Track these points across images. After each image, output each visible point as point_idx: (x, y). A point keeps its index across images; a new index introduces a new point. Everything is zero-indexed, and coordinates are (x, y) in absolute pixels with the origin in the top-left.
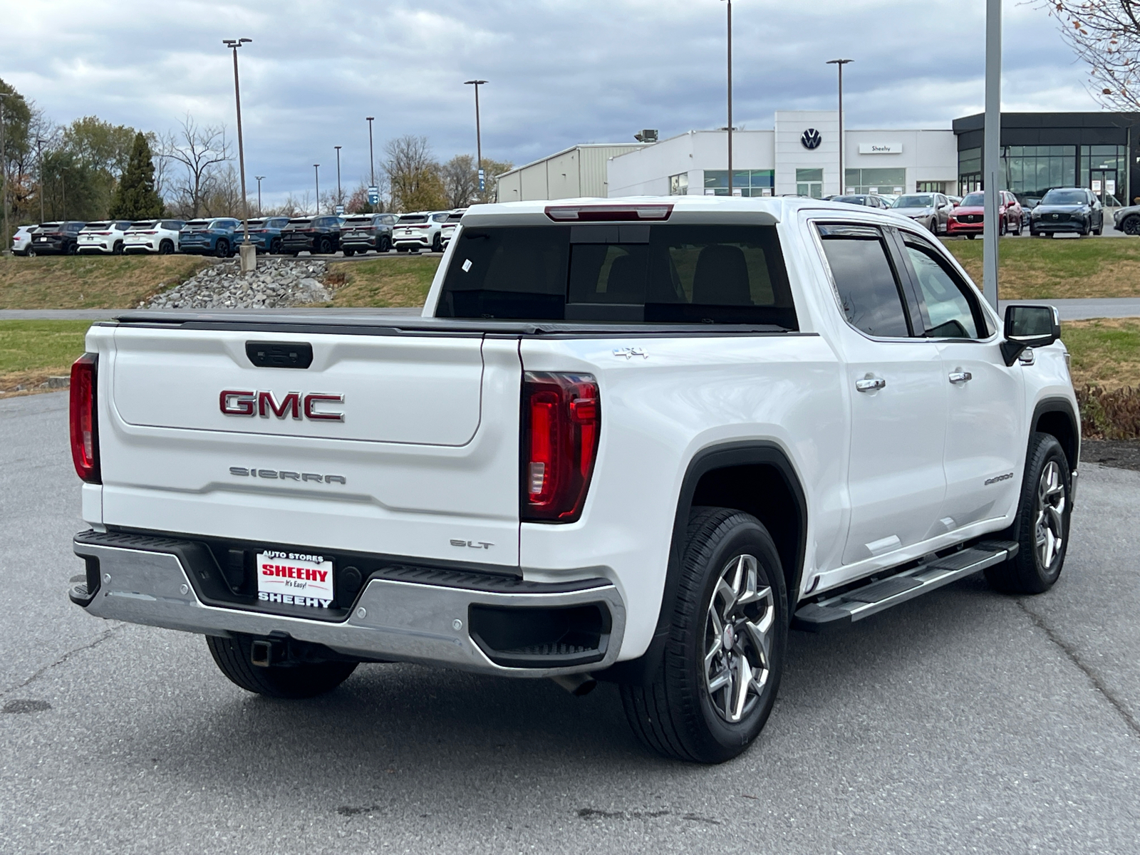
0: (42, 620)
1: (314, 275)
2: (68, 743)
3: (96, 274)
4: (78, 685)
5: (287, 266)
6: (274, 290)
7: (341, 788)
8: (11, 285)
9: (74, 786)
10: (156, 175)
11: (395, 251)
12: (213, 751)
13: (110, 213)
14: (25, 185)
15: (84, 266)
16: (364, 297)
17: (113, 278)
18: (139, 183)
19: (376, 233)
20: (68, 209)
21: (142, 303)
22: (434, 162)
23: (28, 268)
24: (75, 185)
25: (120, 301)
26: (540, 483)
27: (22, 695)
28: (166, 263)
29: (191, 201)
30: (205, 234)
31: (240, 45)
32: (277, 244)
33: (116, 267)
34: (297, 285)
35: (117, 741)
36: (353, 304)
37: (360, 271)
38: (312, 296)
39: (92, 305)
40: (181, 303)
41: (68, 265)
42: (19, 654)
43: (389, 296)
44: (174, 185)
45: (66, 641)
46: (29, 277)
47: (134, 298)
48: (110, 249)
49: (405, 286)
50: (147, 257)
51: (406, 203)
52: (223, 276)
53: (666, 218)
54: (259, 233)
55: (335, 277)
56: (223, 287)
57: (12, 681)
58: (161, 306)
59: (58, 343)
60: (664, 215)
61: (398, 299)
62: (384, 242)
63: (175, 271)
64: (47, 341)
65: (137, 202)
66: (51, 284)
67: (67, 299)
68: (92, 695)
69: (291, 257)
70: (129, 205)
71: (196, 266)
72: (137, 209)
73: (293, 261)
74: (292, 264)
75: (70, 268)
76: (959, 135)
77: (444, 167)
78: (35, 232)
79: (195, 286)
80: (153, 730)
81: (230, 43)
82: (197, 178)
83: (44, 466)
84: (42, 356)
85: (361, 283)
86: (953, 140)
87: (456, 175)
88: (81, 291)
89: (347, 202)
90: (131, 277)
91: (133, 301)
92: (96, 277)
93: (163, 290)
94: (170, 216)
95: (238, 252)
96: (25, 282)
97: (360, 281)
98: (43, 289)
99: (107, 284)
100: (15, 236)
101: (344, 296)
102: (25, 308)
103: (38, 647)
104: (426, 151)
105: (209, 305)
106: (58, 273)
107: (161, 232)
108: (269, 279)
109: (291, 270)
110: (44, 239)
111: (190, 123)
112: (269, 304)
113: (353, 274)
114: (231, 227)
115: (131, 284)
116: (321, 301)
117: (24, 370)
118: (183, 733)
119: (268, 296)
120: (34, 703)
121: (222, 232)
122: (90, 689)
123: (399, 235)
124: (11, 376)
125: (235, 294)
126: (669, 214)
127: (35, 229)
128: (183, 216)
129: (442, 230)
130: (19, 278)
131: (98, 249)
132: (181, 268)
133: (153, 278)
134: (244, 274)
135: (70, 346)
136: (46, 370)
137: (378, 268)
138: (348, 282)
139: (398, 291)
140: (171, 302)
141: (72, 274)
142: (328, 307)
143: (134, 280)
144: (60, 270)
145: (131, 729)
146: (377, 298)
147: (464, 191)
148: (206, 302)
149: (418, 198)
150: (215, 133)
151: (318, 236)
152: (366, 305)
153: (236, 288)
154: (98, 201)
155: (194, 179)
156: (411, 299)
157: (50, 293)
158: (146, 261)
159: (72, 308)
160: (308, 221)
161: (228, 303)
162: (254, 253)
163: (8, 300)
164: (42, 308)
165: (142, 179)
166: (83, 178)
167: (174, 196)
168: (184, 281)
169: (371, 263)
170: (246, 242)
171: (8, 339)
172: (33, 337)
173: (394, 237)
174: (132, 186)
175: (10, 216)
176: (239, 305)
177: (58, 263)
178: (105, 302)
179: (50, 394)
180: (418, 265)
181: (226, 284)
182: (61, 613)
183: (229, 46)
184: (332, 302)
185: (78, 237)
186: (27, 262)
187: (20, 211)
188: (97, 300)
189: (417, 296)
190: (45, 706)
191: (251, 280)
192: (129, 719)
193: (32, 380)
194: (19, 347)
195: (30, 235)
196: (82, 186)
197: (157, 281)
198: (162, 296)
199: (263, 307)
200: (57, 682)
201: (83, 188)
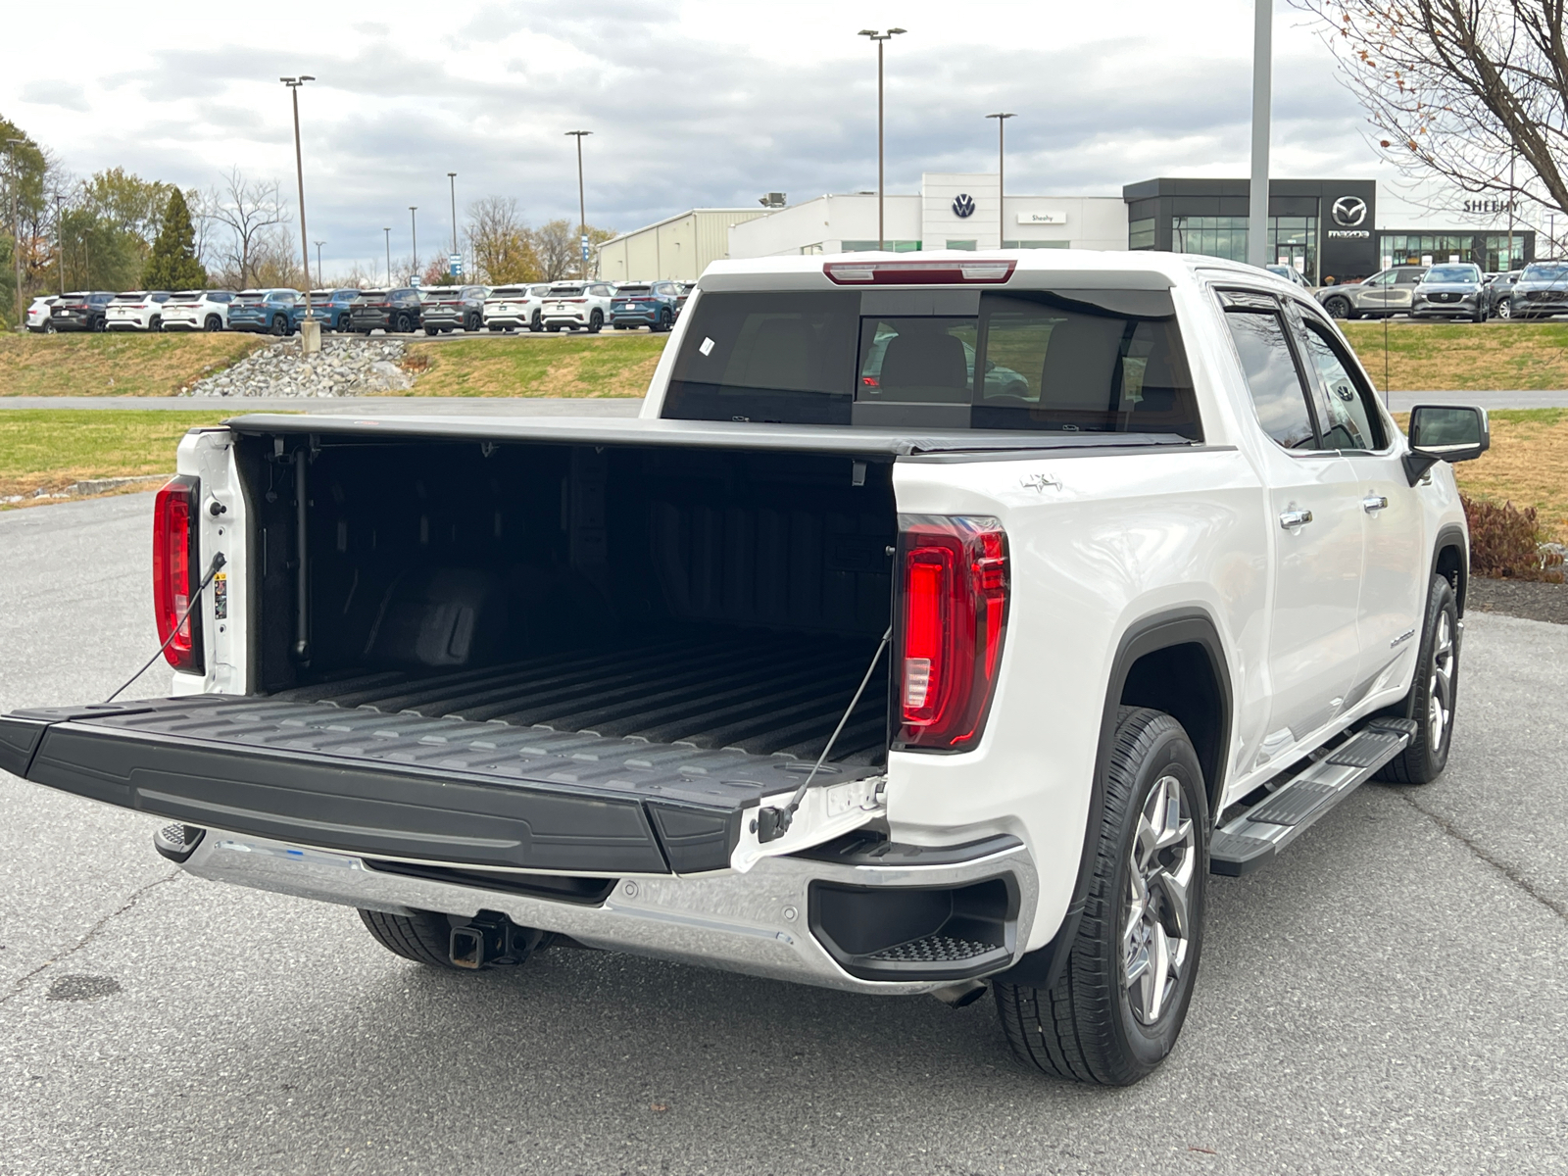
0: (94, 835)
1: (390, 357)
2: (150, 1055)
3: (129, 354)
4: (156, 948)
5: (358, 346)
6: (342, 375)
7: (580, 1140)
8: (26, 367)
9: (169, 1142)
10: (196, 239)
11: (487, 330)
12: (371, 1068)
13: (142, 282)
14: (41, 248)
15: (115, 346)
16: (450, 384)
17: (150, 360)
18: (176, 248)
19: (464, 308)
20: (92, 278)
21: (184, 389)
22: (525, 227)
23: (48, 346)
24: (101, 250)
25: (158, 387)
26: (923, 689)
27: (75, 967)
28: (213, 342)
29: (237, 270)
30: (259, 308)
31: (300, 84)
32: (345, 321)
33: (153, 347)
34: (369, 370)
35: (225, 1052)
36: (438, 393)
37: (445, 354)
38: (388, 383)
39: (125, 391)
40: (231, 389)
41: (95, 343)
42: (66, 894)
43: (481, 383)
44: (219, 250)
45: (133, 871)
46: (49, 358)
47: (175, 383)
48: (145, 325)
49: (499, 371)
50: (191, 335)
51: (492, 274)
52: (282, 358)
53: (1005, 280)
54: (325, 308)
55: (416, 360)
56: (282, 371)
57: (60, 942)
58: (207, 393)
59: (86, 437)
60: (1002, 276)
61: (492, 387)
62: (474, 320)
63: (224, 351)
64: (73, 435)
65: (174, 270)
66: (75, 367)
67: (94, 383)
68: (179, 966)
69: (362, 336)
70: (165, 273)
71: (250, 346)
72: (174, 278)
73: (364, 341)
74: (364, 345)
75: (98, 347)
76: (1130, 204)
77: (537, 234)
78: (55, 304)
79: (248, 370)
80: (277, 1030)
81: (288, 81)
82: (246, 242)
83: (81, 600)
84: (66, 453)
85: (448, 367)
86: (1124, 209)
87: (551, 241)
88: (112, 375)
89: (423, 272)
90: (170, 358)
91: (173, 386)
92: (129, 358)
93: (209, 373)
94: (214, 287)
95: (299, 329)
96: (43, 364)
97: (445, 365)
98: (65, 372)
99: (142, 366)
100: (30, 309)
101: (428, 383)
102: (44, 395)
103: (94, 881)
104: (516, 214)
105: (265, 392)
106: (83, 353)
107: (206, 306)
108: (336, 362)
109: (363, 351)
110: (65, 313)
111: (237, 178)
112: (337, 391)
113: (437, 357)
114: (291, 300)
115: (171, 367)
116: (399, 388)
117: (45, 470)
118: (323, 1036)
119: (336, 383)
120: (95, 980)
121: (279, 305)
122: (175, 955)
123: (492, 312)
124: (31, 477)
125: (296, 379)
126: (1010, 273)
127: (54, 301)
128: (228, 287)
129: (542, 306)
130: (36, 359)
131: (131, 326)
132: (231, 348)
133: (198, 360)
134: (306, 355)
135: (100, 441)
136: (73, 471)
137: (467, 350)
138: (431, 366)
139: (491, 377)
140: (220, 389)
141: (99, 354)
142: (408, 395)
143: (174, 362)
144: (85, 349)
145: (244, 1028)
146: (466, 385)
147: (559, 262)
148: (261, 388)
149: (506, 268)
150: (269, 189)
151: (395, 313)
152: (453, 394)
153: (297, 373)
154: (128, 270)
155: (241, 244)
156: (507, 387)
157: (74, 377)
158: (188, 340)
159: (100, 395)
160: (383, 294)
161: (288, 390)
162: (318, 330)
163: (23, 384)
164: (65, 394)
165: (179, 244)
166: (109, 240)
167: (218, 263)
168: (234, 364)
169: (459, 344)
170: (309, 318)
171: (26, 433)
172: (55, 430)
173: (485, 313)
174: (169, 252)
175: (23, 285)
176: (301, 393)
177: (82, 341)
178: (140, 388)
179: (81, 503)
180: (514, 347)
181: (285, 367)
182: (122, 824)
183: (288, 85)
184: (412, 390)
185: (107, 311)
186: (44, 340)
187: (36, 281)
188: (130, 385)
189: (514, 383)
190: (110, 987)
191: (315, 363)
192: (239, 1008)
193: (55, 483)
194: (38, 441)
195: (48, 308)
196: (108, 251)
197: (202, 363)
198: (208, 380)
199: (330, 395)
200: (126, 943)
201: (110, 253)
